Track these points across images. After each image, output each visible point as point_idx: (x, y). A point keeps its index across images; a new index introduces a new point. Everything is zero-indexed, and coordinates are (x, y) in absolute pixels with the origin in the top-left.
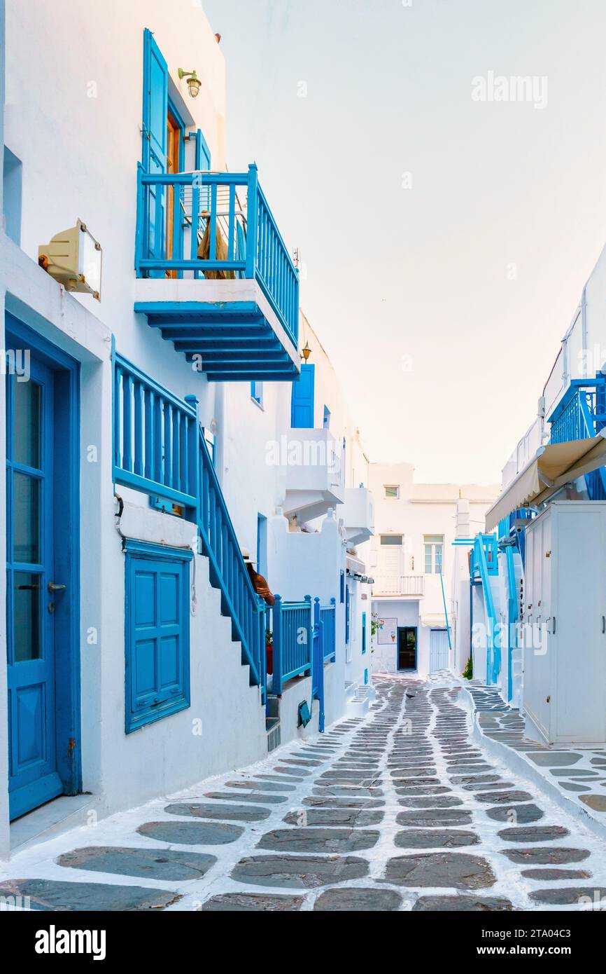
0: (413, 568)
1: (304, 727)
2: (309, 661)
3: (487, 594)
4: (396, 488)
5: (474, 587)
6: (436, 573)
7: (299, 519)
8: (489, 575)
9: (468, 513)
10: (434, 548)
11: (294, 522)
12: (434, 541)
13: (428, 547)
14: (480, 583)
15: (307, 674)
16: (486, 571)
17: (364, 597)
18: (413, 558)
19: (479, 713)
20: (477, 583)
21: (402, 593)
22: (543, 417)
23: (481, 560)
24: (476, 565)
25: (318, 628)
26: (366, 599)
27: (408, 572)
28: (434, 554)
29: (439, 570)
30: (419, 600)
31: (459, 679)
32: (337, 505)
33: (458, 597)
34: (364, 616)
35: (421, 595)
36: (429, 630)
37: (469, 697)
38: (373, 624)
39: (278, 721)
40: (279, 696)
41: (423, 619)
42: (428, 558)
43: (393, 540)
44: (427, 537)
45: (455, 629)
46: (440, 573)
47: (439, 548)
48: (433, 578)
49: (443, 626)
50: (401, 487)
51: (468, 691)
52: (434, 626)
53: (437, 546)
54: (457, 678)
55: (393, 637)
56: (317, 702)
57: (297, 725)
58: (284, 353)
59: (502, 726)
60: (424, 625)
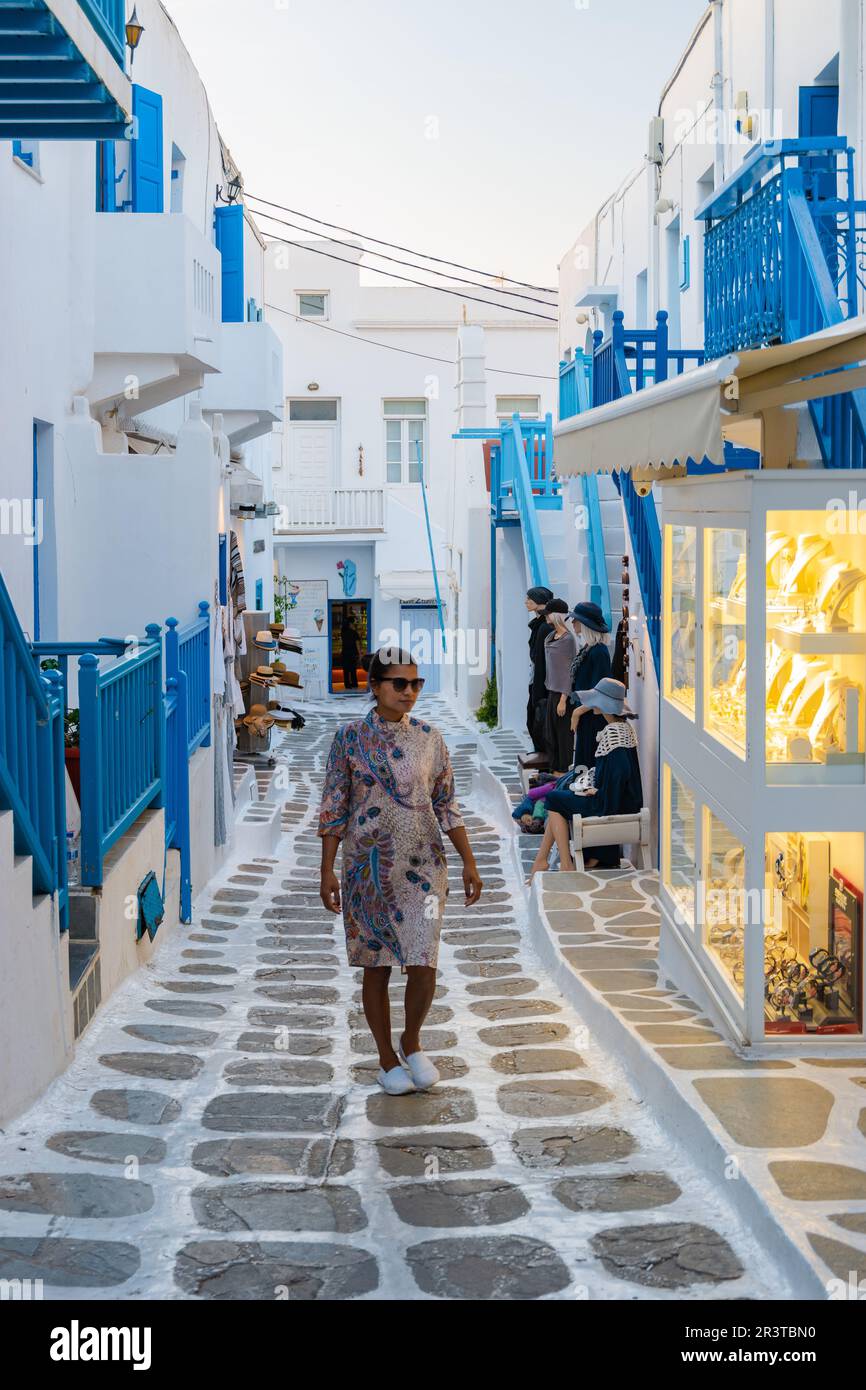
0: (361, 472)
1: (151, 939)
2: (157, 775)
3: (533, 551)
4: (321, 297)
5: (500, 531)
6: (411, 481)
7: (121, 415)
8: (537, 508)
9: (483, 358)
10: (405, 427)
11: (113, 423)
12: (404, 411)
13: (393, 425)
14: (516, 523)
15: (153, 806)
16: (530, 496)
17: (259, 547)
18: (360, 449)
19: (539, 876)
20: (507, 522)
21: (338, 526)
22: (659, 164)
23: (518, 475)
24: (506, 483)
25: (176, 688)
26: (263, 549)
27: (351, 480)
28: (405, 440)
29: (417, 474)
30: (374, 542)
31: (468, 725)
32: (206, 375)
33: (461, 542)
34: (259, 588)
35: (381, 531)
36: (398, 606)
37: (501, 792)
38: (277, 600)
39: (94, 948)
40: (97, 889)
41: (385, 582)
42: (394, 448)
43: (316, 410)
44: (390, 404)
45: (456, 609)
46: (421, 480)
47: (419, 425)
48: (404, 494)
49: (428, 595)
50: (332, 294)
51: (498, 778)
52: (407, 596)
53: (412, 423)
54: (462, 721)
55: (319, 622)
56: (175, 855)
57: (136, 935)
58: (96, 83)
59: (600, 925)
60: (385, 596)
